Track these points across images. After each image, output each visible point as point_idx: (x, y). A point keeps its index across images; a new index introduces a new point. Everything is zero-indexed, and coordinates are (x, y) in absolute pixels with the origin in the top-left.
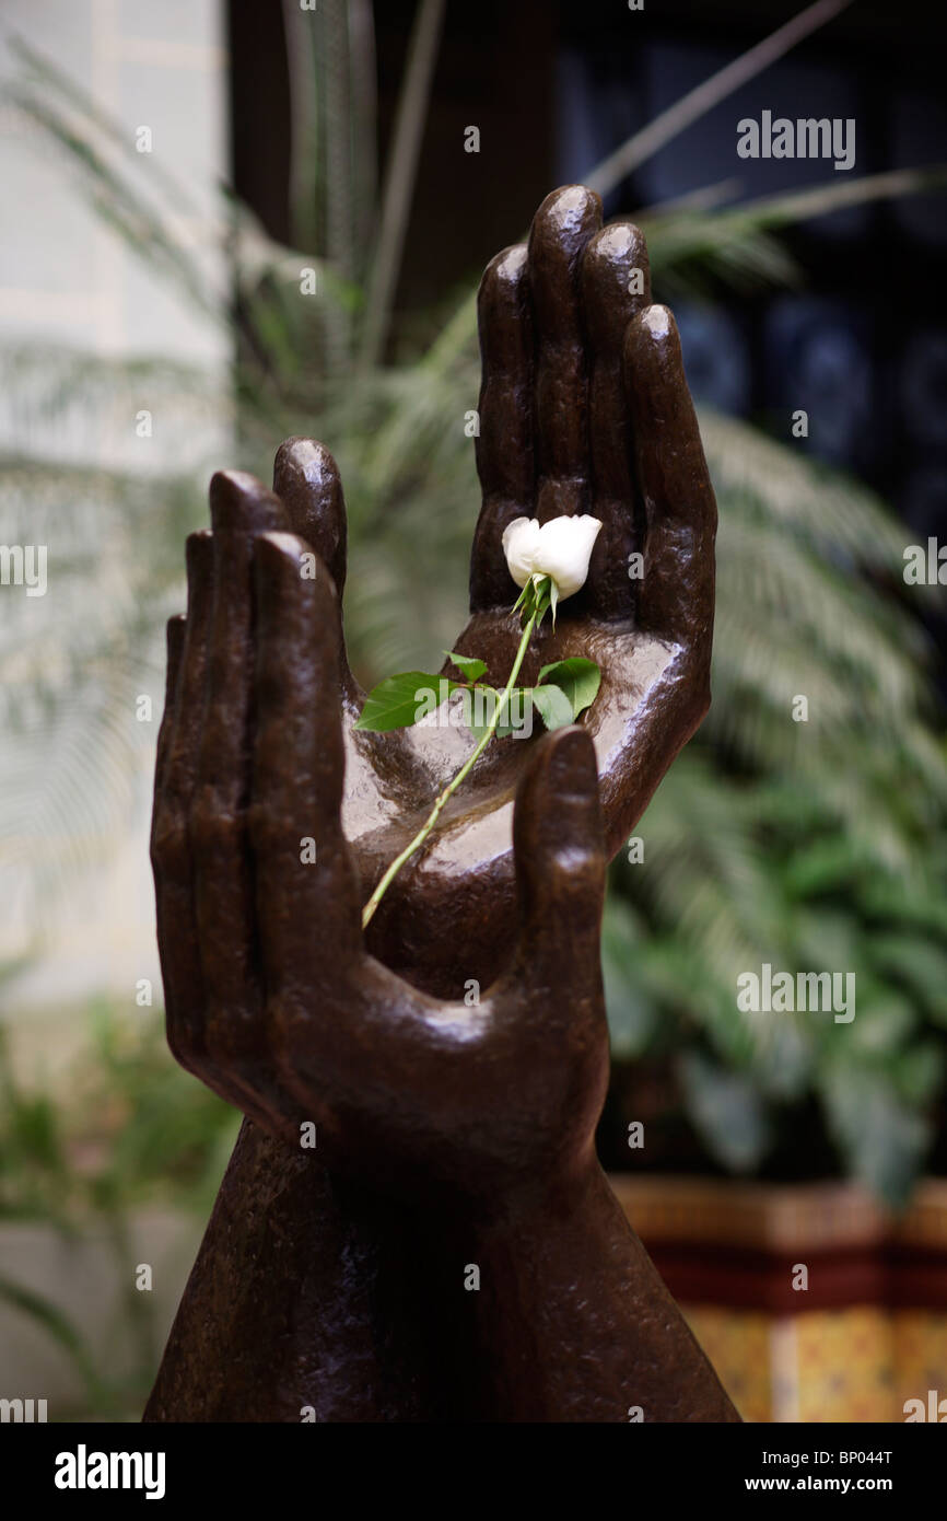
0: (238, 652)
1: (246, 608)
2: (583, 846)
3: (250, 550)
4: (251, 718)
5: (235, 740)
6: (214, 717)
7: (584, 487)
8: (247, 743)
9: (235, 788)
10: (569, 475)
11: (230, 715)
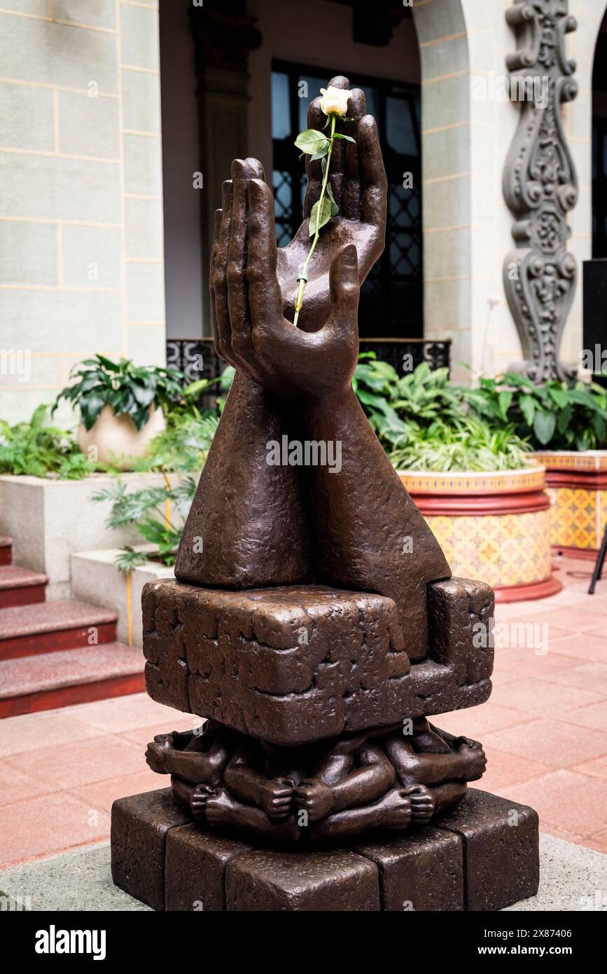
0: (242, 218)
1: (244, 204)
2: (352, 282)
3: (246, 185)
4: (247, 239)
5: (242, 247)
6: (235, 240)
7: (343, 176)
8: (246, 248)
9: (241, 262)
10: (338, 173)
11: (239, 239)
